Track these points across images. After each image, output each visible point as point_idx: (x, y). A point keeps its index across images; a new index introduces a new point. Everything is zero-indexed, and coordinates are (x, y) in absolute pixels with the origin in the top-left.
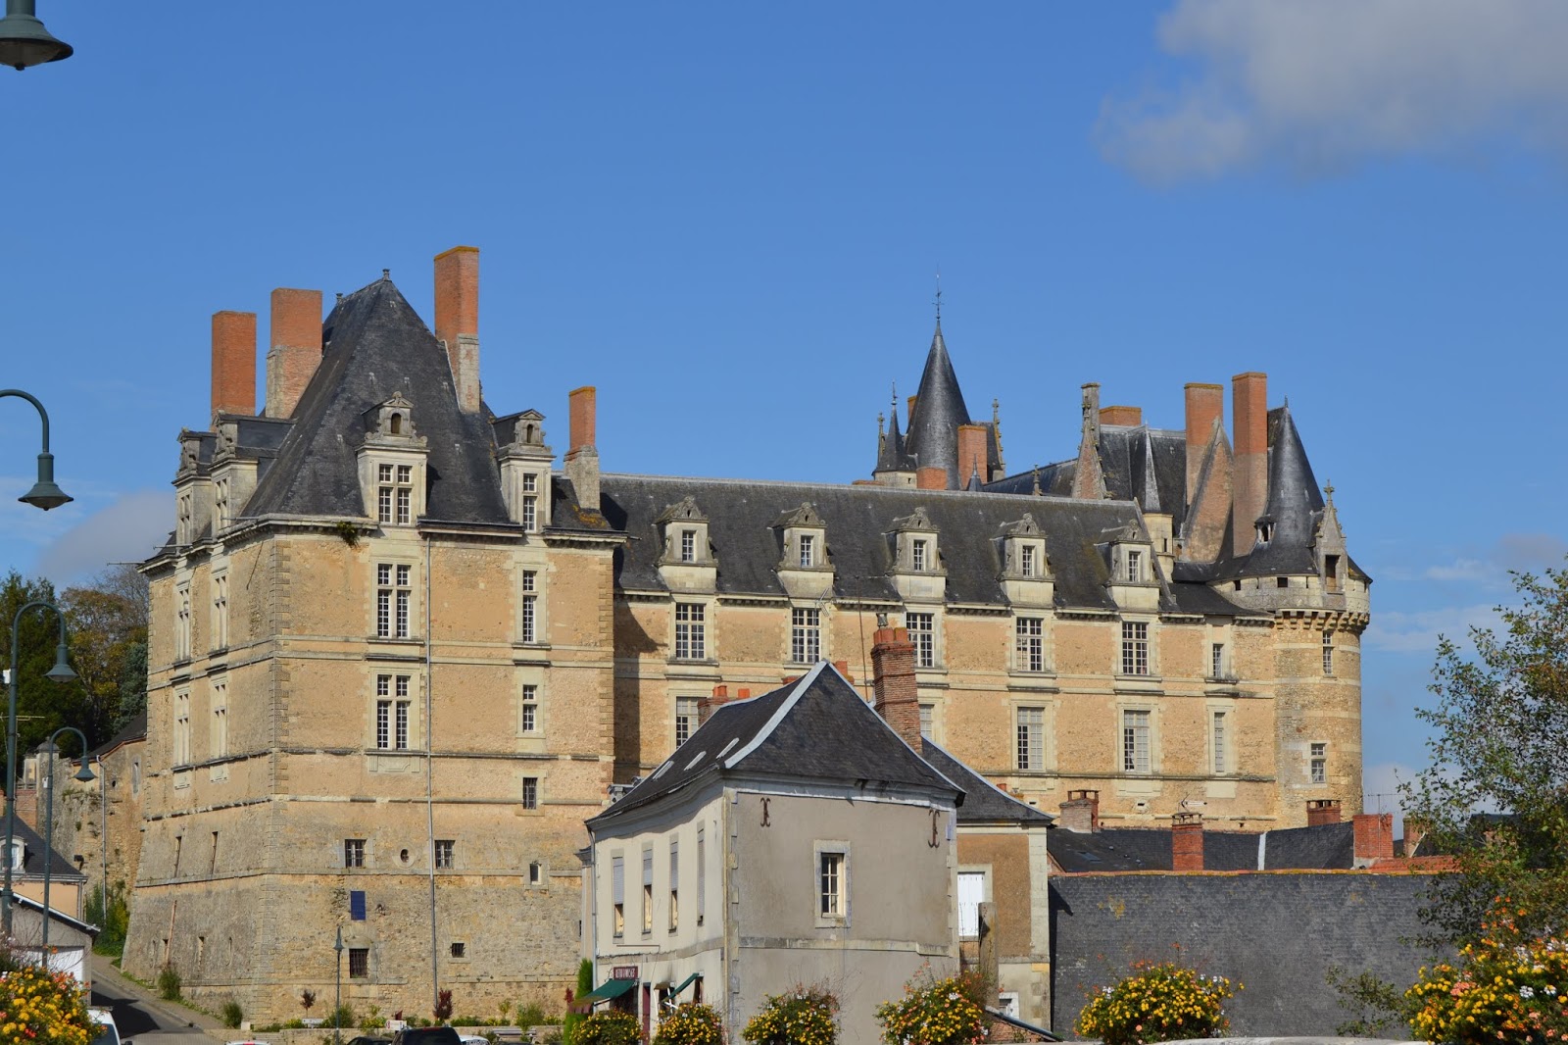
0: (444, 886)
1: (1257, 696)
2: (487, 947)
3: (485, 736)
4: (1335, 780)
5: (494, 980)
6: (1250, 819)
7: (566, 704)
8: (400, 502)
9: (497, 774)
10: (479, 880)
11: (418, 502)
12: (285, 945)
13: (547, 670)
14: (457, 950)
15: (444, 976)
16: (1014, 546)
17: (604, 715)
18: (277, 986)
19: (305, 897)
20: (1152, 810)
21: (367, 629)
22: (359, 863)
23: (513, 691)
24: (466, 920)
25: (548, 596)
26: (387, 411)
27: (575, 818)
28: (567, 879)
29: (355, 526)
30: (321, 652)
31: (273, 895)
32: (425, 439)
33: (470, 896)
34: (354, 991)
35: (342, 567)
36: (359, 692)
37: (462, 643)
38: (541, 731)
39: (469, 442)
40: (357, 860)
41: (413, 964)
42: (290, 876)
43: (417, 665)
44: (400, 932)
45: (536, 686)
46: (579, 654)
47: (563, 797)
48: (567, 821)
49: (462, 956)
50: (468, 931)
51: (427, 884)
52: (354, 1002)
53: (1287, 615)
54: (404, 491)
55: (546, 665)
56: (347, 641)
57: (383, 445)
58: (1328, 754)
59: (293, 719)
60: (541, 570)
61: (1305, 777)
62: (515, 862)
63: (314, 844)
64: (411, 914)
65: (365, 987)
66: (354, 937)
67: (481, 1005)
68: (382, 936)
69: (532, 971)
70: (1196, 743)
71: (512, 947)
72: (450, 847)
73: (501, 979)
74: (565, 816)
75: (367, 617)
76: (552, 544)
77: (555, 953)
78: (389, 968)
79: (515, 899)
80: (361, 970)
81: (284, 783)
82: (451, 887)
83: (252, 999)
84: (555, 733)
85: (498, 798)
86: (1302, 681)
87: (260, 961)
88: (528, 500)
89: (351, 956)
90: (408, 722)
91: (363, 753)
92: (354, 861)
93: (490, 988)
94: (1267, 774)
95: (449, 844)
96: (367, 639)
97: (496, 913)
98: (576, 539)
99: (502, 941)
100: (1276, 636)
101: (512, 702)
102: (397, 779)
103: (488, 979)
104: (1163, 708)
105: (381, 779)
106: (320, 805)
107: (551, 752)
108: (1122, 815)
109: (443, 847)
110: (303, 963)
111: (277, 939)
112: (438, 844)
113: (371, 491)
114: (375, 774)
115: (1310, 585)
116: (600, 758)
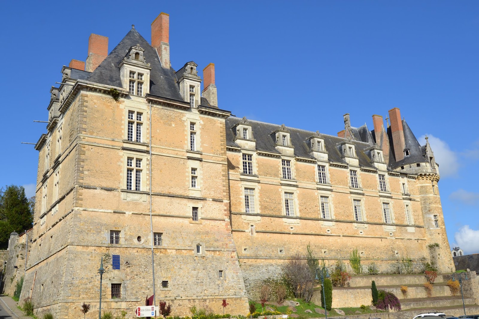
0: (158, 254)
1: (416, 200)
2: (178, 283)
3: (175, 187)
4: (441, 226)
5: (182, 298)
6: (420, 240)
7: (209, 177)
8: (138, 88)
9: (181, 205)
10: (174, 252)
11: (146, 88)
12: (77, 282)
13: (201, 163)
14: (165, 284)
15: (159, 297)
16: (346, 146)
17: (225, 183)
18: (72, 303)
19: (89, 257)
20: (394, 236)
21: (123, 136)
22: (117, 242)
23: (187, 170)
24: (168, 270)
25: (201, 133)
26: (134, 51)
27: (214, 226)
28: (213, 252)
29: (118, 92)
30: (101, 144)
31: (72, 256)
32: (149, 65)
33: (170, 259)
34: (114, 305)
35: (112, 109)
36: (119, 163)
37: (165, 148)
38: (199, 187)
39: (166, 77)
40: (116, 241)
41: (143, 291)
42: (82, 247)
43: (145, 154)
44: (137, 275)
45: (196, 169)
46: (214, 157)
47: (209, 217)
48: (211, 227)
49: (167, 287)
50: (169, 275)
51: (150, 252)
52: (113, 311)
53: (421, 175)
54: (140, 83)
55: (200, 160)
56: (113, 140)
57: (132, 63)
58: (439, 218)
59: (86, 173)
60: (197, 123)
61: (433, 226)
62: (190, 244)
63: (94, 232)
64: (143, 267)
65: (119, 303)
66: (114, 278)
67: (177, 311)
68: (128, 277)
69: (199, 294)
70: (403, 214)
71: (190, 283)
72: (160, 236)
73: (186, 298)
74: (210, 225)
75: (123, 131)
76: (202, 112)
77: (209, 285)
78: (132, 293)
79: (191, 260)
80: (117, 294)
81: (80, 202)
82: (161, 254)
83: (58, 311)
84: (205, 189)
85: (181, 215)
86: (428, 195)
87: (63, 290)
88: (192, 95)
89: (112, 287)
90: (141, 179)
91: (120, 191)
92: (114, 241)
93: (181, 303)
94: (422, 225)
95: (160, 234)
96: (123, 140)
97: (182, 266)
98: (211, 111)
99: (186, 280)
100: (418, 182)
101: (187, 174)
102: (136, 203)
103: (180, 298)
104: (393, 203)
105: (128, 203)
106: (98, 214)
107: (204, 197)
108: (386, 237)
109: (157, 236)
110: (87, 291)
111: (73, 278)
112: (155, 234)
113: (126, 80)
114: (125, 201)
115: (427, 166)
116: (224, 201)
